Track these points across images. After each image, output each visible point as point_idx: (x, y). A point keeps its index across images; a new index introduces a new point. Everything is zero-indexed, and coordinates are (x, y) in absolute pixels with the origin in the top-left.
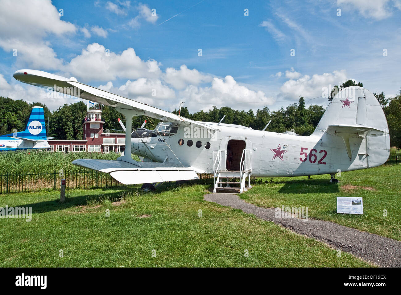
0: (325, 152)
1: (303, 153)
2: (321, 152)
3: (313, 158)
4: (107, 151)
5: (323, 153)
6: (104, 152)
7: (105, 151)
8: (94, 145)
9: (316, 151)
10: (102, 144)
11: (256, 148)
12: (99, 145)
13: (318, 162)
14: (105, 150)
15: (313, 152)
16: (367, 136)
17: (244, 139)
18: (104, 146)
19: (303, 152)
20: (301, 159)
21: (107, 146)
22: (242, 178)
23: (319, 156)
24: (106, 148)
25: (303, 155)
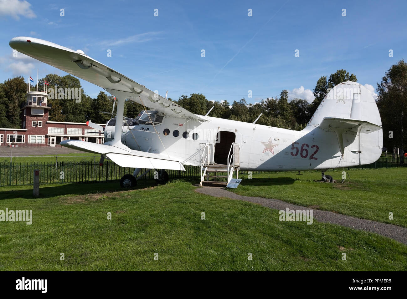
0: (317, 147)
1: (295, 148)
2: (313, 147)
3: (304, 153)
4: (53, 143)
5: (315, 149)
6: (49, 144)
7: (51, 143)
8: (37, 136)
9: (308, 146)
10: (47, 135)
11: (246, 141)
12: (43, 136)
13: (309, 158)
14: (51, 141)
15: (305, 147)
16: (360, 133)
17: (234, 131)
18: (49, 136)
19: (295, 146)
20: (292, 153)
21: (54, 137)
22: (229, 172)
23: (311, 151)
24: (52, 139)
25: (294, 149)
